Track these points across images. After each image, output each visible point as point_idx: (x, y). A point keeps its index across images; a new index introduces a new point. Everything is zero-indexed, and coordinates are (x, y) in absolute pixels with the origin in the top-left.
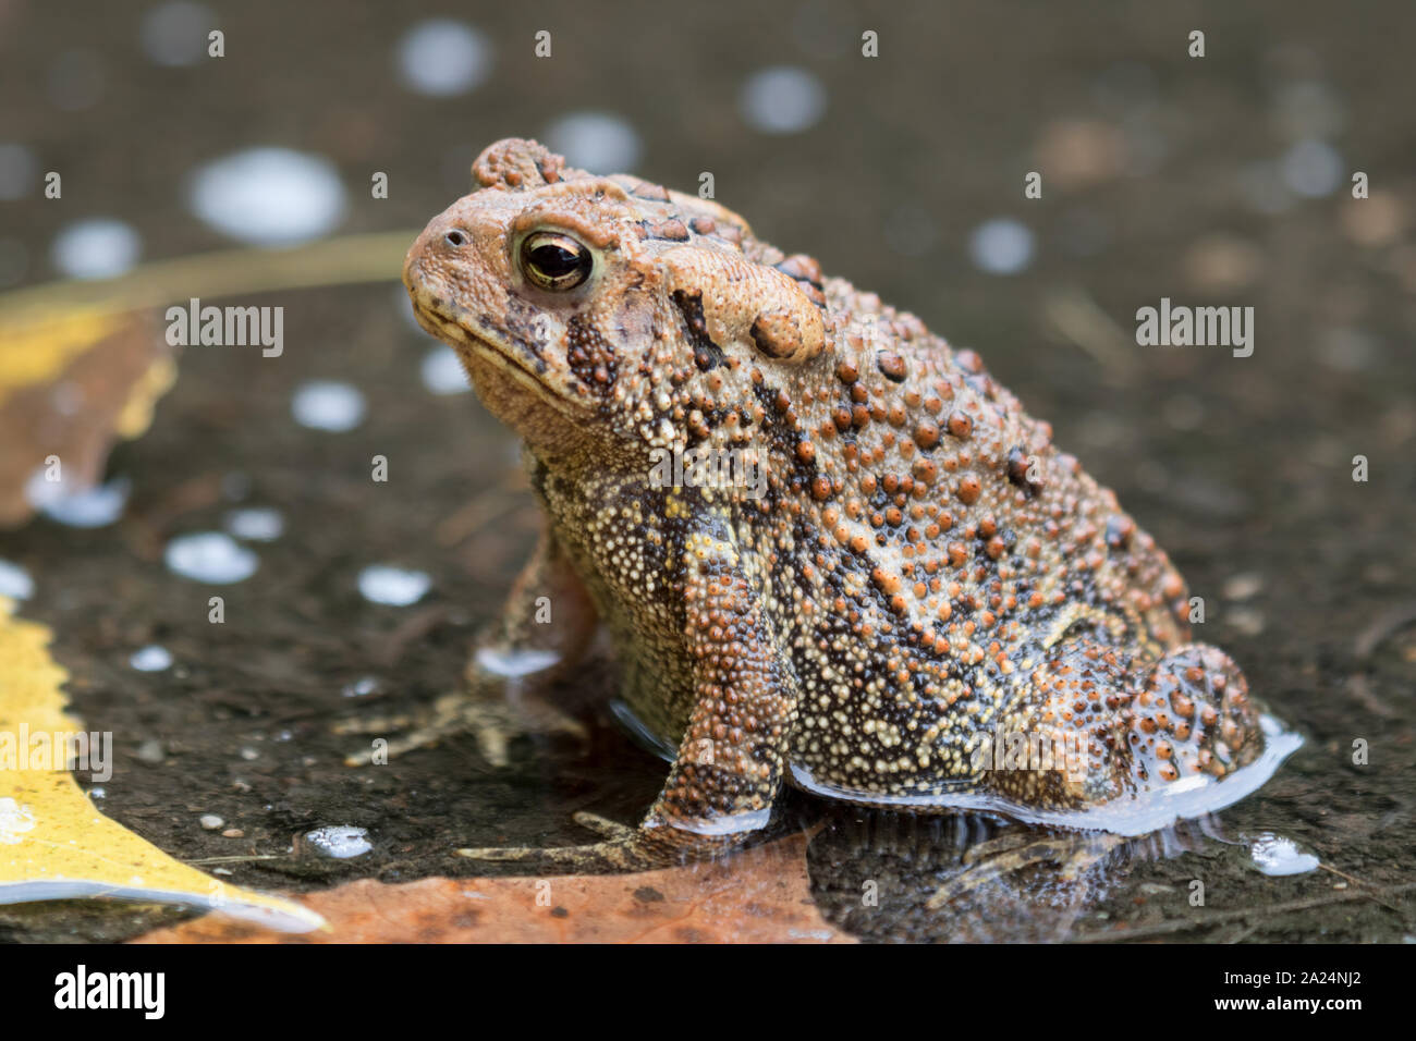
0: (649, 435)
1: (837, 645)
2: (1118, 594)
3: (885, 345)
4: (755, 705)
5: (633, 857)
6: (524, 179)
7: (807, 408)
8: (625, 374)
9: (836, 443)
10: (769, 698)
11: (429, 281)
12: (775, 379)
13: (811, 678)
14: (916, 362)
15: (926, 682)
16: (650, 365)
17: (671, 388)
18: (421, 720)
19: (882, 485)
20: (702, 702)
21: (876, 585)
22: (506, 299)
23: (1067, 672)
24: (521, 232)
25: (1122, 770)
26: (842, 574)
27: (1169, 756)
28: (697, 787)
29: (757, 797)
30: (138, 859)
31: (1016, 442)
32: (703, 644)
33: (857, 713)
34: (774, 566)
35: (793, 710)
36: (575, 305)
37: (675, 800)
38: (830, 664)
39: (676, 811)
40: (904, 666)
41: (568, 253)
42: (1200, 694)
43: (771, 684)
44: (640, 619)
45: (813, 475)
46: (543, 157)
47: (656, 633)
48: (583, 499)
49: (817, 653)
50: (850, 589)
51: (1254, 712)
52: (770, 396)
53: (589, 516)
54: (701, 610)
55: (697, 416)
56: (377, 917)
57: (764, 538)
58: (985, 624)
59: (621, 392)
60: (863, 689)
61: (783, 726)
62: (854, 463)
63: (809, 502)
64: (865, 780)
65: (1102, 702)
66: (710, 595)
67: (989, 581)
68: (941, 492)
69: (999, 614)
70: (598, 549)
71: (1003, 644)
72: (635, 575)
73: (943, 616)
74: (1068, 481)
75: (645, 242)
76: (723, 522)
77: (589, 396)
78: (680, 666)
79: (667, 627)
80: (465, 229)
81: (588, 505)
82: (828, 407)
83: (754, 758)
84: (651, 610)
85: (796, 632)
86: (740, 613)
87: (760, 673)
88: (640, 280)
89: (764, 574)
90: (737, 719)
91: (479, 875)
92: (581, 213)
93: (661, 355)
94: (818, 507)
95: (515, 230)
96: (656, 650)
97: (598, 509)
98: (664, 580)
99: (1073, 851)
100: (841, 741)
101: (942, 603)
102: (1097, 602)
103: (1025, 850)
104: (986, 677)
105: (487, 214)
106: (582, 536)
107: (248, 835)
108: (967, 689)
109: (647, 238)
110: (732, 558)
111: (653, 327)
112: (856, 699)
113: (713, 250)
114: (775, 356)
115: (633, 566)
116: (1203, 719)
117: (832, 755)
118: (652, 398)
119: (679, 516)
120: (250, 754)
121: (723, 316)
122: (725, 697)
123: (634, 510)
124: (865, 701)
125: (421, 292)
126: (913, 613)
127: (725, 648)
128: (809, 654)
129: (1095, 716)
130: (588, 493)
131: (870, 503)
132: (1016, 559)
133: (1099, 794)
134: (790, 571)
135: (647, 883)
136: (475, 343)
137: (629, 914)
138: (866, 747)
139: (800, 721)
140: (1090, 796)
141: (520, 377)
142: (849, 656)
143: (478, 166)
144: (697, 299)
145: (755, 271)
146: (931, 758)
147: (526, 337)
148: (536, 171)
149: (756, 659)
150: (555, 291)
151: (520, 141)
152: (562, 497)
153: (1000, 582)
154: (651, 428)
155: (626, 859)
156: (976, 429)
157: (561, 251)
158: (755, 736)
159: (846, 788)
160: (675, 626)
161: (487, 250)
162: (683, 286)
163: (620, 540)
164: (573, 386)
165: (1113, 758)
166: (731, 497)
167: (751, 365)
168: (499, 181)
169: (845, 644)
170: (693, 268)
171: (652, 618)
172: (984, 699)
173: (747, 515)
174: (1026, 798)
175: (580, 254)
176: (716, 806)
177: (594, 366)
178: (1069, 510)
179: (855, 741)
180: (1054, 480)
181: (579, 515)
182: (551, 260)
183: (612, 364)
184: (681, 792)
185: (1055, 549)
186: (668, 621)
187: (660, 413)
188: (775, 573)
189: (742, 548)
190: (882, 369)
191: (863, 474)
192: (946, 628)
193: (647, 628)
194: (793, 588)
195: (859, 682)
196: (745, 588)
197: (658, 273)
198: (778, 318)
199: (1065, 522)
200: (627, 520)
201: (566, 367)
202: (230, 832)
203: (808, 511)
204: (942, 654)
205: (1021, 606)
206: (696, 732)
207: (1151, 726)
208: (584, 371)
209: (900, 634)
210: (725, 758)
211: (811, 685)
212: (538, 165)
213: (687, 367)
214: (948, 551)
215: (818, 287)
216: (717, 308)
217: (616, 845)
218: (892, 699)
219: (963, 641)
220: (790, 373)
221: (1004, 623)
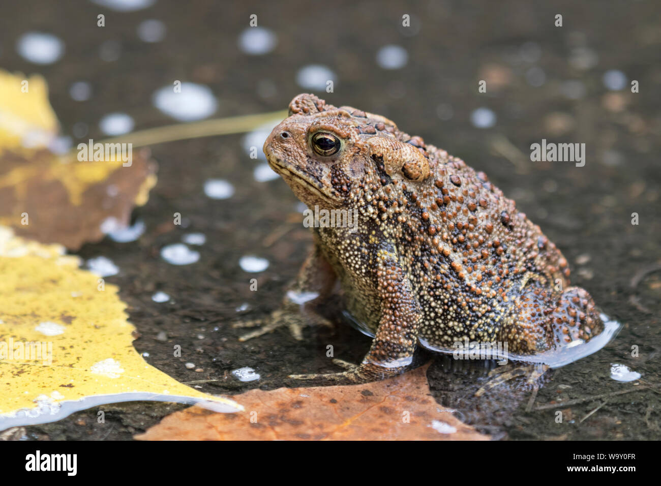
0: (363, 211)
1: (437, 293)
2: (543, 267)
3: (452, 173)
4: (406, 317)
5: (359, 377)
6: (310, 110)
7: (425, 199)
8: (354, 188)
9: (438, 211)
10: (412, 314)
11: (275, 152)
12: (411, 188)
13: (426, 307)
14: (464, 179)
15: (473, 306)
16: (364, 184)
17: (372, 193)
18: (267, 321)
19: (457, 227)
20: (385, 316)
21: (452, 268)
22: (306, 159)
23: (528, 301)
24: (312, 133)
25: (550, 339)
26: (439, 265)
27: (568, 333)
28: (384, 350)
29: (407, 353)
30: (165, 383)
31: (504, 209)
32: (385, 293)
33: (446, 319)
34: (413, 262)
35: (421, 319)
36: (333, 161)
37: (375, 355)
38: (434, 301)
39: (376, 359)
40: (464, 300)
41: (330, 141)
42: (578, 308)
43: (412, 309)
44: (358, 282)
45: (429, 225)
46: (317, 101)
47: (365, 288)
48: (336, 236)
49: (429, 297)
50: (442, 271)
51: (597, 313)
52: (409, 195)
53: (339, 243)
54: (384, 280)
55: (381, 203)
56: (262, 404)
57: (409, 251)
58: (497, 281)
59: (352, 195)
60: (448, 310)
61: (417, 325)
62: (445, 218)
63: (427, 236)
64: (449, 344)
65: (542, 312)
66: (387, 274)
67: (498, 264)
68: (479, 228)
69: (502, 277)
70: (342, 256)
71: (504, 289)
72: (357, 266)
73: (479, 280)
74: (522, 223)
75: (360, 135)
76: (392, 245)
77: (340, 197)
78: (375, 301)
79: (370, 286)
80: (289, 131)
81: (338, 239)
82: (433, 198)
83: (406, 338)
84: (364, 280)
85: (421, 289)
86: (399, 281)
87: (408, 305)
88: (359, 150)
89: (408, 265)
90: (399, 323)
91: (299, 386)
92: (336, 125)
93: (368, 180)
94: (431, 238)
95: (309, 131)
96: (364, 295)
97: (342, 240)
98: (369, 268)
99: (531, 371)
100: (440, 330)
101: (478, 274)
102: (536, 271)
103: (512, 371)
104: (497, 303)
105: (297, 125)
106: (334, 251)
107: (205, 371)
108: (489, 308)
109: (360, 133)
110: (396, 259)
111: (364, 169)
112: (445, 314)
113: (386, 138)
114: (411, 179)
115: (356, 263)
116: (580, 318)
117: (436, 335)
118: (364, 197)
119: (375, 243)
120: (201, 337)
121: (391, 164)
122: (394, 314)
123: (356, 241)
124: (449, 314)
125: (272, 157)
126: (467, 279)
127: (394, 295)
128: (426, 298)
129: (540, 318)
130: (338, 234)
131: (452, 234)
132: (508, 255)
133: (542, 349)
134: (419, 264)
135: (366, 388)
136: (294, 176)
137: (361, 401)
138: (449, 332)
139: (423, 322)
140: (538, 350)
141: (312, 189)
142: (442, 297)
143: (292, 105)
144: (381, 157)
145: (403, 145)
146: (475, 336)
147: (314, 174)
148: (315, 107)
149: (406, 299)
150: (326, 156)
151: (308, 95)
152: (326, 235)
153: (502, 264)
154: (364, 209)
155: (356, 378)
156: (489, 204)
157: (327, 140)
158: (406, 329)
159: (441, 347)
160: (373, 286)
161: (298, 140)
162: (376, 153)
163: (351, 253)
164: (333, 193)
165: (547, 334)
166: (395, 235)
167: (402, 183)
168: (300, 111)
169: (440, 293)
170: (379, 145)
171: (364, 283)
172: (497, 312)
173: (402, 243)
174: (513, 351)
175: (335, 141)
176: (391, 356)
177: (342, 185)
178: (524, 235)
179: (445, 330)
180: (518, 223)
181: (334, 242)
182: (324, 144)
183: (349, 184)
184: (377, 352)
185: (521, 250)
186: (370, 284)
187: (367, 203)
188: (413, 265)
189: (399, 255)
190: (452, 182)
191: (449, 223)
192: (480, 284)
193: (361, 287)
194: (420, 271)
195: (446, 307)
196: (401, 271)
197: (366, 148)
198: (412, 164)
199: (523, 240)
200: (354, 245)
201: (331, 185)
202: (198, 370)
203: (426, 240)
204: (479, 295)
205: (511, 273)
206: (383, 328)
207: (560, 321)
208: (338, 187)
209: (462, 288)
210: (395, 338)
211: (427, 309)
212: (315, 104)
213: (378, 184)
214: (481, 253)
215: (425, 149)
216: (389, 161)
217: (352, 372)
218: (460, 313)
219: (488, 289)
220: (417, 186)
221: (504, 280)
